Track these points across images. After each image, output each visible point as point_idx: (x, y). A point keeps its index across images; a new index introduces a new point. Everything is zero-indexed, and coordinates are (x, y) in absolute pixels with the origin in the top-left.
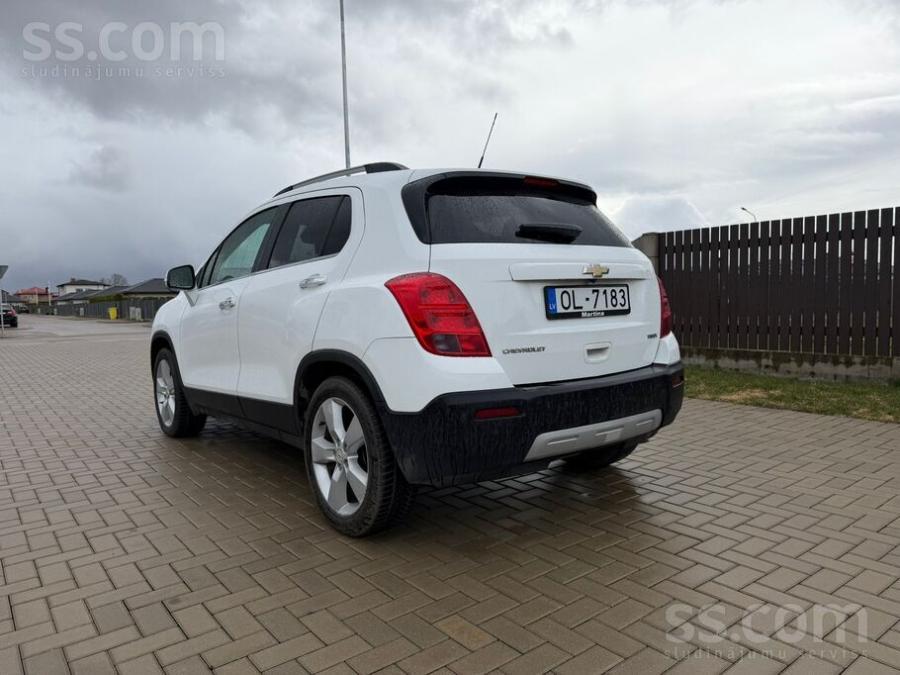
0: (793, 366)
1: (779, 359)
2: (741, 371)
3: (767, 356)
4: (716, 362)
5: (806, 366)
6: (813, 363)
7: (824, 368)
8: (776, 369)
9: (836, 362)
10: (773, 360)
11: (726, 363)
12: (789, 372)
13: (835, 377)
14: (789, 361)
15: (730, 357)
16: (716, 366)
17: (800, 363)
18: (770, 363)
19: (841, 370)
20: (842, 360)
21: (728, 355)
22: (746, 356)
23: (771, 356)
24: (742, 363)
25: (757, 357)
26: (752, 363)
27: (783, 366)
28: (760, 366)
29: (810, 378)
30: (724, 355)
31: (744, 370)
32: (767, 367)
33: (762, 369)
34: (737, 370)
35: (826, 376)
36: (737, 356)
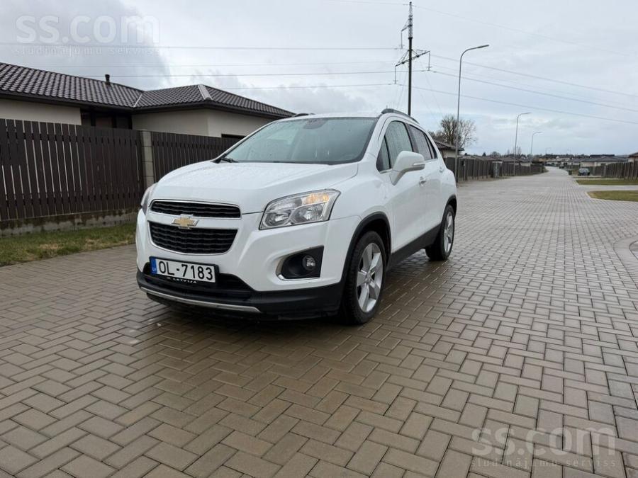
0: (94, 220)
1: (85, 218)
2: (62, 230)
3: (78, 217)
4: (43, 227)
5: (100, 218)
6: (104, 217)
7: (109, 218)
8: (84, 224)
9: (115, 215)
10: (82, 219)
11: (50, 226)
12: (92, 225)
13: (115, 222)
14: (91, 217)
15: (52, 221)
16: (43, 230)
17: (97, 218)
18: (81, 221)
19: (118, 218)
20: (117, 212)
21: (50, 220)
22: (64, 219)
23: (80, 217)
24: (62, 224)
25: (72, 218)
26: (69, 223)
27: (88, 222)
28: (74, 224)
29: (104, 226)
30: (48, 221)
31: (64, 229)
32: (79, 224)
33: (76, 226)
34: (59, 230)
35: (111, 223)
36: (58, 220)
